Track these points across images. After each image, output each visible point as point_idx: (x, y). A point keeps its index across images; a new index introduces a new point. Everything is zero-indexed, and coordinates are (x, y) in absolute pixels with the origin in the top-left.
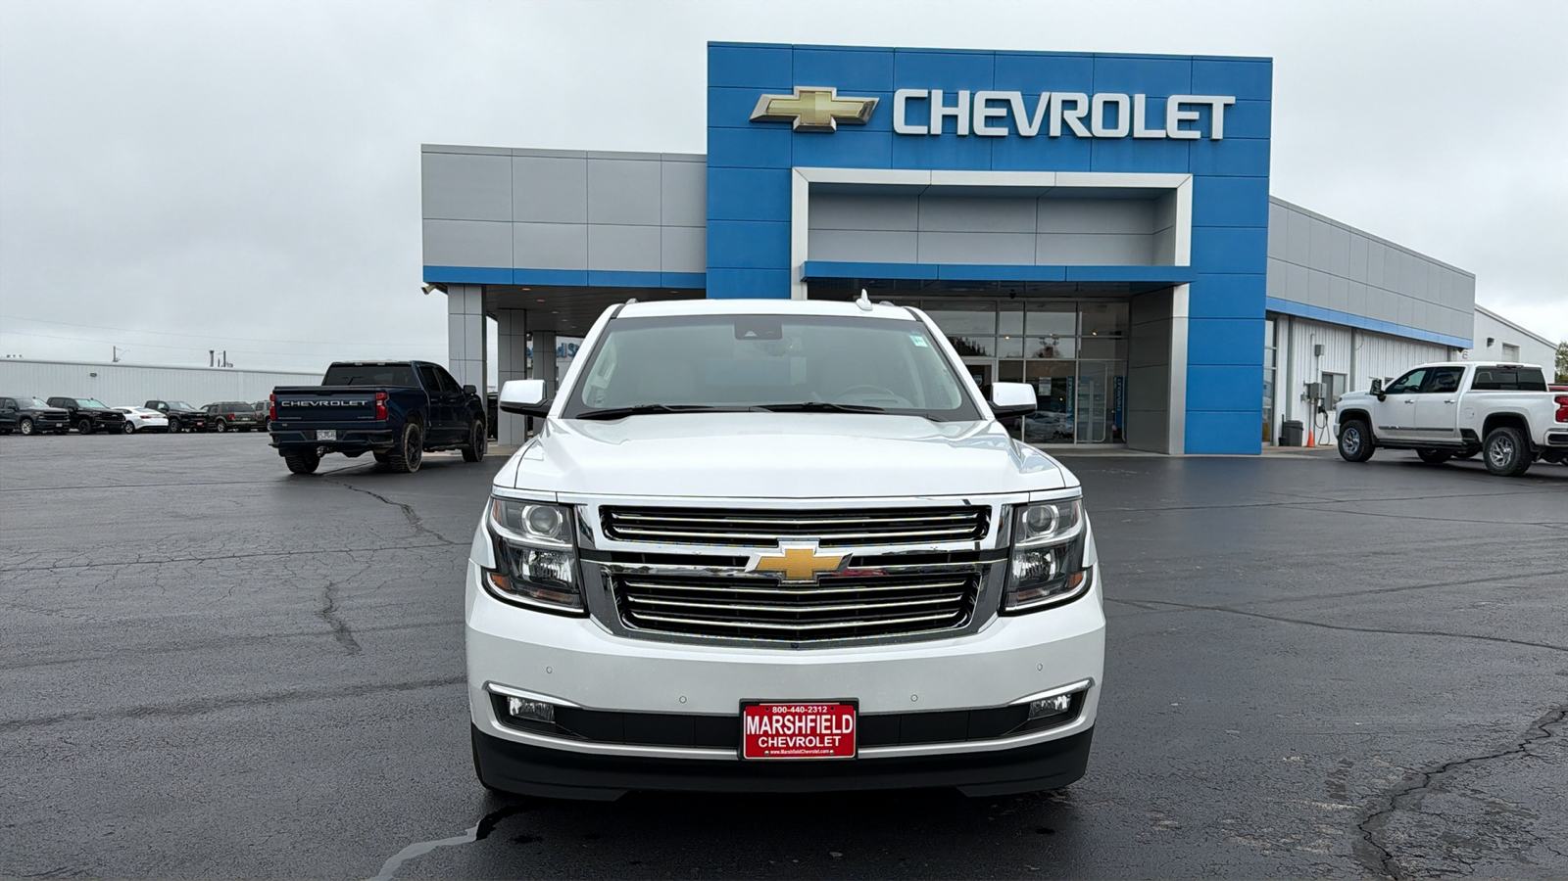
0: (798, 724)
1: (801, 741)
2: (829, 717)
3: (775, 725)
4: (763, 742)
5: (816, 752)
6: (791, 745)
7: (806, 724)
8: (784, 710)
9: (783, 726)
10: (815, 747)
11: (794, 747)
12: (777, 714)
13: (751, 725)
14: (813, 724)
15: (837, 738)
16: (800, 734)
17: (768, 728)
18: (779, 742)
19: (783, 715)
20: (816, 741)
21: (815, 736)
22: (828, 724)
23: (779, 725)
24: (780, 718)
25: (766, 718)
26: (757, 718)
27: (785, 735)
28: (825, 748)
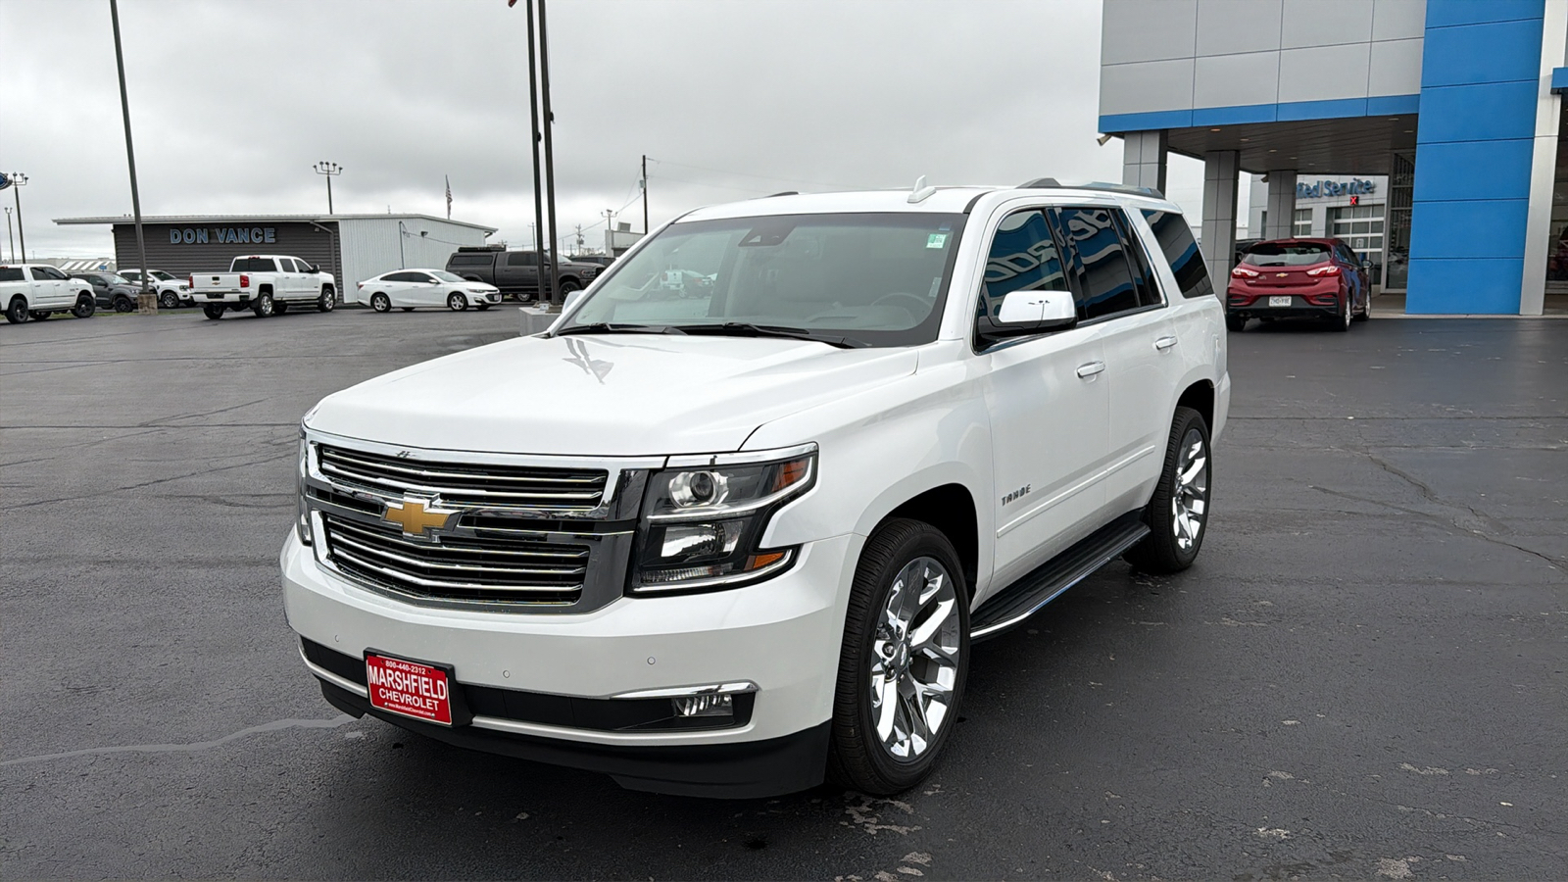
0: (405, 682)
1: (409, 699)
2: (427, 679)
3: (389, 678)
4: (384, 694)
5: (421, 712)
6: (402, 701)
7: (409, 682)
8: (394, 665)
9: (395, 681)
10: (419, 708)
11: (404, 704)
12: (389, 668)
13: (373, 674)
14: (416, 684)
15: (436, 702)
16: (407, 692)
17: (384, 680)
18: (393, 695)
19: (394, 670)
20: (420, 701)
21: (419, 696)
22: (427, 687)
23: (391, 679)
24: (391, 672)
25: (381, 670)
26: (376, 668)
27: (396, 690)
28: (426, 710)
